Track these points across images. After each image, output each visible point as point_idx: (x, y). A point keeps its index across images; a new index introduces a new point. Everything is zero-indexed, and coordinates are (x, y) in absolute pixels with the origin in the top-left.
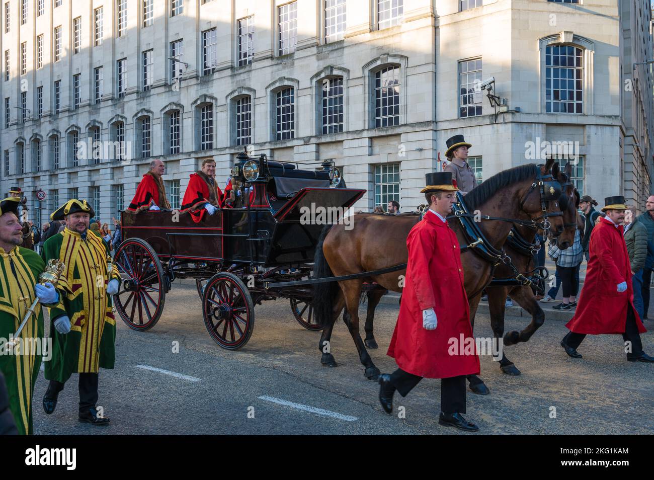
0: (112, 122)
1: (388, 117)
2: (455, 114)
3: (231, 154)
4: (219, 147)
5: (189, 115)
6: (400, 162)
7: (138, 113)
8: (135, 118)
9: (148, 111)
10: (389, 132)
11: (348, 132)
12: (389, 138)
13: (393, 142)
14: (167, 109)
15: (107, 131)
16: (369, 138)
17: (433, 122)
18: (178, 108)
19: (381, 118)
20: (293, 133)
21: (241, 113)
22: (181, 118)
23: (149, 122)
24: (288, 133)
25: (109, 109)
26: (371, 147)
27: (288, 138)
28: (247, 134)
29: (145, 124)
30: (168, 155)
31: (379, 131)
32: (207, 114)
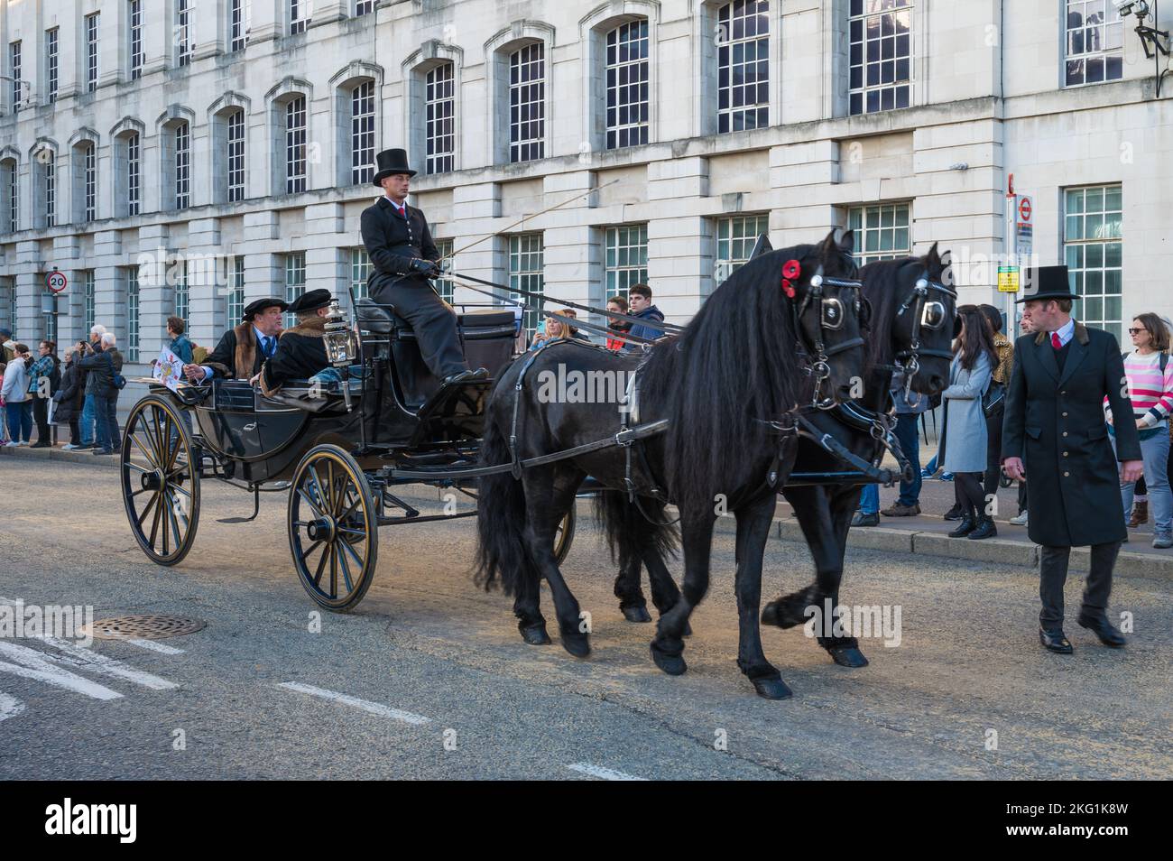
0: (217, 109)
1: (881, 87)
2: (1051, 76)
3: (495, 183)
4: (467, 166)
5: (397, 90)
6: (910, 200)
7: (278, 86)
8: (271, 99)
9: (301, 83)
10: (885, 126)
11: (780, 127)
12: (885, 140)
13: (894, 149)
14: (345, 77)
15: (204, 131)
16: (833, 140)
17: (996, 98)
18: (371, 74)
19: (864, 90)
20: (645, 130)
21: (520, 85)
22: (377, 97)
23: (304, 108)
24: (634, 131)
25: (211, 79)
26: (837, 162)
27: (634, 142)
28: (535, 135)
29: (293, 114)
30: (347, 187)
31: (859, 122)
32: (439, 86)
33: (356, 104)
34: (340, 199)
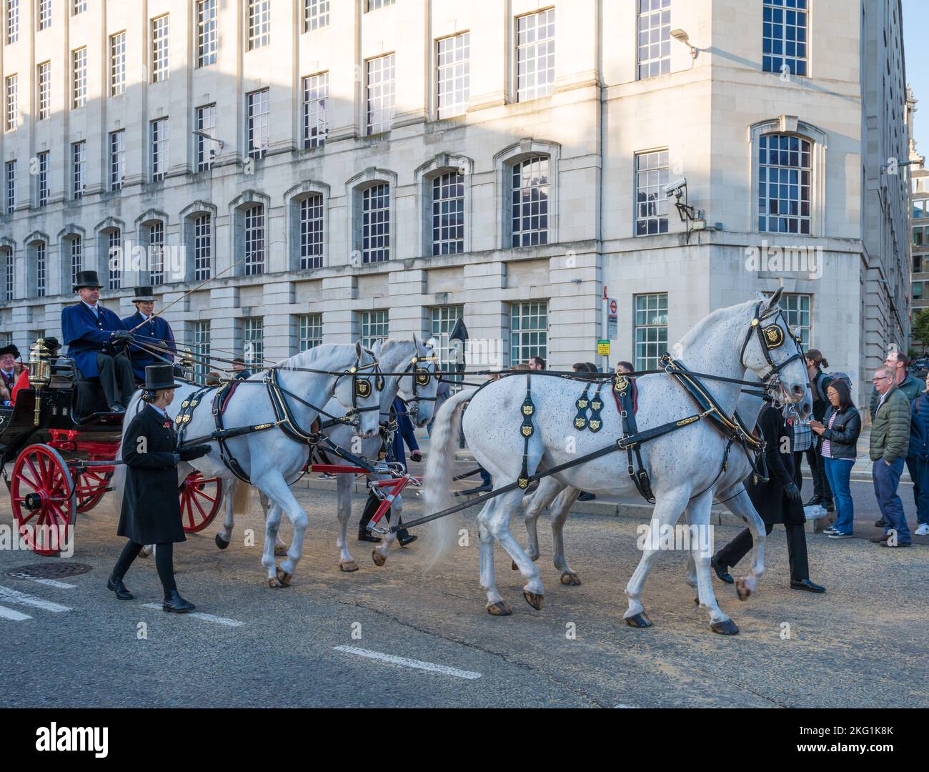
0: (101, 228)
1: (531, 231)
2: (629, 230)
3: (291, 282)
4: (272, 270)
5: (226, 221)
6: (548, 299)
7: (144, 215)
8: (139, 223)
9: (160, 213)
10: (533, 255)
11: (471, 253)
12: (533, 263)
13: (539, 270)
14: (191, 211)
15: (92, 242)
16: (503, 262)
17: (597, 241)
18: (208, 210)
19: (521, 233)
20: (387, 252)
21: (307, 221)
22: (212, 225)
23: (162, 230)
24: (380, 252)
25: (96, 208)
26: (505, 276)
27: (380, 259)
28: (316, 253)
29: (155, 233)
30: (192, 282)
31: (518, 252)
32: (254, 219)
33: (198, 229)
34: (187, 289)
